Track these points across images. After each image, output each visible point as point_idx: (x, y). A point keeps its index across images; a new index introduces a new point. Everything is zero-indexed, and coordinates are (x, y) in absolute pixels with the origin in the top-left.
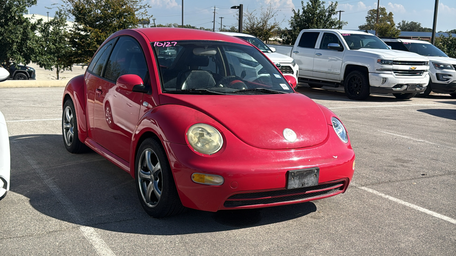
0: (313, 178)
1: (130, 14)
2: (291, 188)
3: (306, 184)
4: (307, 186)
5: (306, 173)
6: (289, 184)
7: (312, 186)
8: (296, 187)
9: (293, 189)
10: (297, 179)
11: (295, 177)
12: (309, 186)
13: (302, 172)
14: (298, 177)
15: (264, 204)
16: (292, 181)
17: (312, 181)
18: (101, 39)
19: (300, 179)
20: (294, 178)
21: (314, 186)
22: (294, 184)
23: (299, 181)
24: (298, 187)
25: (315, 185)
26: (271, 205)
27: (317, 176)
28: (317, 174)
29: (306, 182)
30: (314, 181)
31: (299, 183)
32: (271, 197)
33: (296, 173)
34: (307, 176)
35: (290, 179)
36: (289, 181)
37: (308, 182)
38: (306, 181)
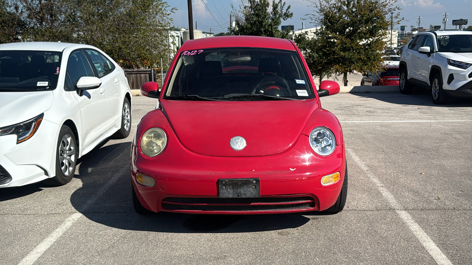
0: (251, 189)
1: (379, 18)
2: (224, 197)
3: (243, 194)
4: (245, 197)
5: (242, 183)
6: (220, 193)
7: (251, 197)
8: (231, 196)
9: (226, 198)
10: (230, 188)
11: (227, 185)
12: (247, 197)
13: (236, 182)
14: (231, 186)
15: (202, 211)
16: (224, 190)
17: (251, 192)
18: (346, 46)
19: (234, 189)
20: (226, 187)
21: (254, 198)
22: (227, 193)
23: (232, 191)
24: (233, 197)
25: (255, 196)
26: (209, 212)
27: (258, 187)
28: (256, 185)
29: (243, 193)
30: (253, 193)
31: (233, 193)
32: (207, 204)
33: (228, 182)
34: (243, 186)
35: (221, 188)
36: (220, 189)
37: (245, 192)
38: (242, 191)
